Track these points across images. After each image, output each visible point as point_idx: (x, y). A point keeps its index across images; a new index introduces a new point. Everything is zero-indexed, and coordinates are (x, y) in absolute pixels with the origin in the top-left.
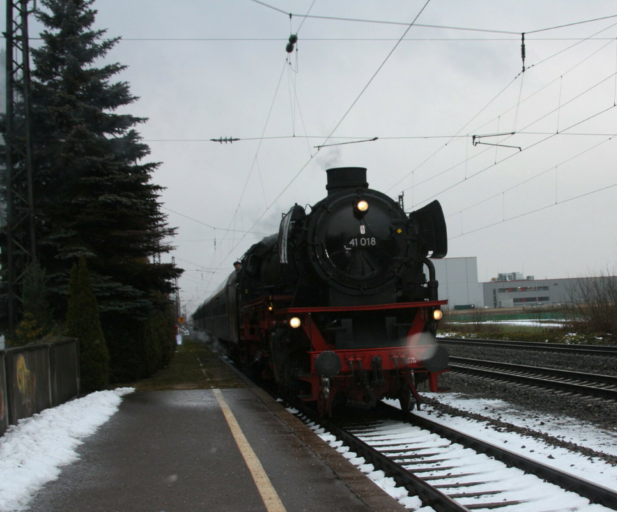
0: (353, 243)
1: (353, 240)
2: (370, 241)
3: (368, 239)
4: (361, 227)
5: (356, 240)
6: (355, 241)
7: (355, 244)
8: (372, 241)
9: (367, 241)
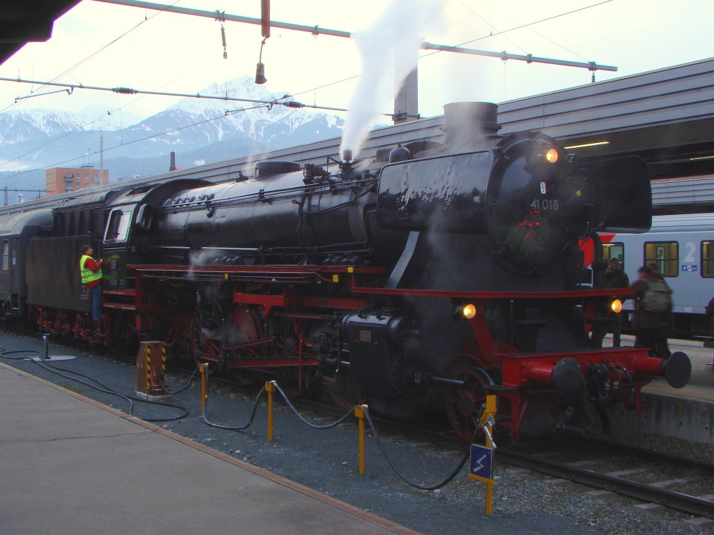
0: (535, 206)
1: (534, 202)
2: (553, 204)
3: (551, 201)
4: (541, 185)
5: (538, 201)
6: (536, 203)
7: (536, 207)
8: (555, 204)
9: (549, 204)
